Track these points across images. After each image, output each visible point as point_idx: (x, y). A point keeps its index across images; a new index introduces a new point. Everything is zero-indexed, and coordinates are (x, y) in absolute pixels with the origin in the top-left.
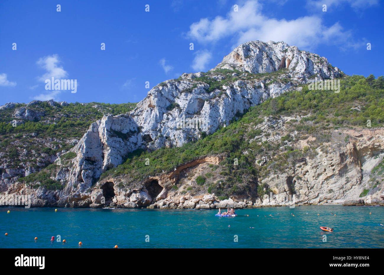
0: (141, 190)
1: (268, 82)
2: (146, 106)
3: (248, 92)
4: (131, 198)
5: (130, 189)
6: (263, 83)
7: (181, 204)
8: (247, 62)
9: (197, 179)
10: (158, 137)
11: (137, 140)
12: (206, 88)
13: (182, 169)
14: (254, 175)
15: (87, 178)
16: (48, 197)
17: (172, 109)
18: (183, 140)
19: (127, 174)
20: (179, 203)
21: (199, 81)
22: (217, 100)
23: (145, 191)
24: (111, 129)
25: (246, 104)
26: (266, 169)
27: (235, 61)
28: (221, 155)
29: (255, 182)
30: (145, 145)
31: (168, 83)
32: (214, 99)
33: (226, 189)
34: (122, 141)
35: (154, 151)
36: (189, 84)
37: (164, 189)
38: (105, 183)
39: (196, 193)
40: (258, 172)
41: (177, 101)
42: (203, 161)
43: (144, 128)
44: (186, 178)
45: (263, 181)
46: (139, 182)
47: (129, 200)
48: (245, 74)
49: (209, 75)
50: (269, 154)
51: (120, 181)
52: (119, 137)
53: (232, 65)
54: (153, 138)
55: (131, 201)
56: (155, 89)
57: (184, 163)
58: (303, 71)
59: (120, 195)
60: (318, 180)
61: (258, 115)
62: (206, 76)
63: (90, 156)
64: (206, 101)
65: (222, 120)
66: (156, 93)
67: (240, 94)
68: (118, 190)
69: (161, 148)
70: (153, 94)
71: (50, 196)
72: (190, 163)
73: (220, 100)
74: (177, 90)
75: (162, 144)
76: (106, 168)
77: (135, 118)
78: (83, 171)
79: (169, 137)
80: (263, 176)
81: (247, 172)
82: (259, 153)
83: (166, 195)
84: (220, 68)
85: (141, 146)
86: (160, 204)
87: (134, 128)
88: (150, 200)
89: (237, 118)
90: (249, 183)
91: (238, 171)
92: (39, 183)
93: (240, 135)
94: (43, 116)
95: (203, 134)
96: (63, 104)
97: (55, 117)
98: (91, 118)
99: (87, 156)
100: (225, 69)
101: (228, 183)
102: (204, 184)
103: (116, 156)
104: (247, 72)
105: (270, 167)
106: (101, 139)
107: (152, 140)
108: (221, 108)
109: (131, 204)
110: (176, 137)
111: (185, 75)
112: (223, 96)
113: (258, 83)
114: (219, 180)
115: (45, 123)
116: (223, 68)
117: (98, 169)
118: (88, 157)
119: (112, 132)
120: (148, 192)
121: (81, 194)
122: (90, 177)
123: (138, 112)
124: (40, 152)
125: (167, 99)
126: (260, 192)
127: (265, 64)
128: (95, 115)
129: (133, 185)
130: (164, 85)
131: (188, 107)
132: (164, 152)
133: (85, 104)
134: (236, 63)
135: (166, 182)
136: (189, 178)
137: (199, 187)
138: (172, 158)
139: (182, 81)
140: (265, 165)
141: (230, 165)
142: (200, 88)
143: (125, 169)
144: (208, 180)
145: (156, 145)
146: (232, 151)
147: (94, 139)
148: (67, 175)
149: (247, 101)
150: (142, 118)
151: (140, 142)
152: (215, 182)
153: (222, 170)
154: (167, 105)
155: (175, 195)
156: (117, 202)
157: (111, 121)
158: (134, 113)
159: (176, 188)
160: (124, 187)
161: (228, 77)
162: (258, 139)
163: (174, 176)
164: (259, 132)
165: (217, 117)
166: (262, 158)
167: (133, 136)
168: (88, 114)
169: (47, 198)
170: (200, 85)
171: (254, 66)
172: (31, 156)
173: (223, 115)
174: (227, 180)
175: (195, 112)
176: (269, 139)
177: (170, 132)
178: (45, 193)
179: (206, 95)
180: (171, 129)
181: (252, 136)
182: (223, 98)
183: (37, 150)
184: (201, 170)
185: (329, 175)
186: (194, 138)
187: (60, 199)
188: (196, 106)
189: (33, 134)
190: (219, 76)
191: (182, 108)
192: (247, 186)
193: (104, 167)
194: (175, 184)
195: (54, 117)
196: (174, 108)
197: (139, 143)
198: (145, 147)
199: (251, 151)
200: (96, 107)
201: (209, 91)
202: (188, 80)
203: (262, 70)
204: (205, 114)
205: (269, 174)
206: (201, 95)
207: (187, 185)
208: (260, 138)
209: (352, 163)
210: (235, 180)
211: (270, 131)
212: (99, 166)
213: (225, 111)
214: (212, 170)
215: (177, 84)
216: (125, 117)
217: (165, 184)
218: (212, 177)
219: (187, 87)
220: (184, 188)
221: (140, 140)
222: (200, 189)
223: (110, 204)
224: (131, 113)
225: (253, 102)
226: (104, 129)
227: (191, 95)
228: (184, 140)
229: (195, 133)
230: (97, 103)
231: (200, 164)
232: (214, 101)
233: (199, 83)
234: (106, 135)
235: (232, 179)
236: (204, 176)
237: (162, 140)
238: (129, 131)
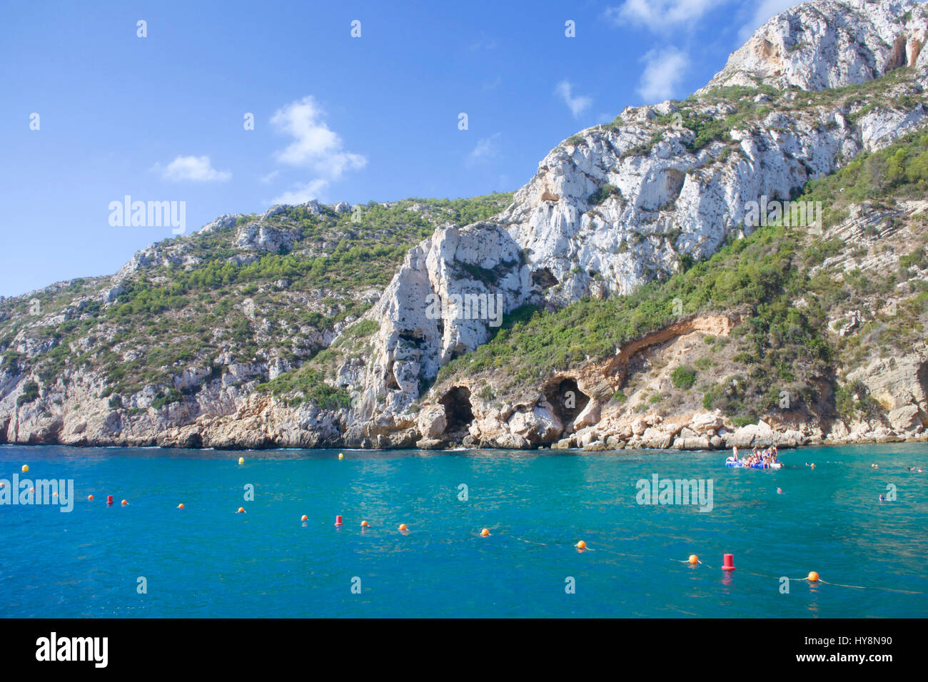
0: (536, 405)
1: (854, 110)
2: (536, 199)
3: (801, 142)
4: (511, 423)
5: (510, 404)
6: (841, 114)
7: (635, 436)
8: (795, 61)
9: (674, 375)
10: (571, 272)
11: (518, 281)
12: (686, 140)
13: (636, 350)
14: (826, 360)
15: (406, 378)
16: (322, 425)
17: (603, 201)
18: (633, 277)
19: (501, 366)
20: (632, 435)
21: (666, 125)
22: (718, 171)
23: (545, 407)
24: (455, 259)
25: (796, 174)
26: (858, 344)
27: (760, 61)
28: (735, 311)
29: (828, 378)
30: (539, 294)
31: (588, 136)
32: (709, 167)
33: (750, 399)
34: (482, 288)
35: (562, 308)
36: (642, 134)
37: (592, 400)
38: (448, 390)
39: (673, 408)
40: (837, 353)
41: (614, 180)
42: (686, 325)
43: (534, 253)
44: (645, 372)
45: (850, 377)
46: (530, 384)
47: (508, 430)
48: (790, 95)
49: (691, 106)
50: (865, 304)
51: (484, 383)
52: (476, 279)
53: (753, 75)
54: (559, 275)
55: (513, 431)
56: (556, 155)
57: (640, 336)
59: (485, 418)
61: (832, 200)
62: (685, 108)
63: (410, 328)
64: (687, 175)
65: (733, 220)
66: (560, 163)
67: (778, 150)
68: (481, 405)
69: (579, 301)
70: (552, 166)
71: (327, 422)
72: (656, 333)
73: (724, 170)
74: (612, 151)
75: (582, 290)
76: (449, 355)
77: (512, 230)
78: (396, 363)
79: (599, 271)
80: (850, 363)
81: (806, 353)
82: (837, 303)
83: (597, 414)
84: (721, 86)
85: (530, 298)
86: (583, 436)
87: (510, 254)
88: (559, 428)
90: (811, 382)
91: (780, 350)
92: (300, 394)
93: (783, 257)
94: (298, 241)
95: (684, 260)
96: (340, 207)
97: (325, 241)
98: (406, 237)
99: (403, 328)
100: (734, 86)
101: (755, 383)
102: (694, 387)
103: (471, 326)
104: (794, 88)
105: (870, 339)
106: (433, 286)
107: (556, 282)
108: (729, 190)
109: (512, 439)
110: (615, 270)
111: (629, 112)
112: (734, 157)
113: (828, 114)
114: (731, 374)
115: (303, 256)
116: (729, 84)
117: (431, 358)
118: (406, 330)
119: (458, 268)
120: (552, 408)
121: (395, 417)
122: (413, 377)
123: (519, 215)
124: (297, 323)
125: (587, 175)
126: (844, 405)
127: (844, 61)
128: (415, 228)
129: (516, 393)
130: (579, 142)
131: (643, 192)
132: (588, 309)
133: (390, 205)
134: (762, 67)
135: (597, 384)
136: (652, 371)
137: (679, 393)
138: (608, 324)
139: (622, 129)
140: (855, 334)
141: (759, 335)
142: (672, 142)
143: (494, 354)
144: (702, 376)
145: (567, 294)
146: (762, 301)
147: (417, 287)
148: (361, 374)
149: (799, 166)
150: (530, 230)
151: (527, 287)
152: (721, 380)
153: (739, 350)
154: (588, 192)
155: (619, 416)
156: (479, 435)
157: (454, 240)
158: (509, 217)
159: (623, 398)
160: (494, 398)
161: (744, 107)
162: (834, 264)
163: (615, 368)
164: (836, 248)
165: (718, 215)
166: (846, 315)
167: (509, 275)
168: (398, 228)
169: (320, 428)
170: (669, 135)
171: (814, 71)
172: (278, 334)
173: (736, 207)
174: (752, 376)
175: (661, 204)
176: (863, 264)
177: (601, 259)
178: (316, 416)
179: (687, 159)
180: (603, 251)
181: (816, 259)
182: (733, 163)
183: (292, 320)
184: (683, 350)
186: (662, 271)
187: (349, 428)
188: (663, 190)
189: (280, 284)
190: (719, 106)
191: (627, 198)
192: (807, 391)
193: (444, 351)
194: (620, 389)
195: (322, 240)
196: (606, 198)
197: (526, 291)
198: (541, 299)
199: (813, 297)
200: (415, 210)
201: (696, 147)
202: (639, 123)
203: (839, 79)
204: (687, 209)
205: (868, 358)
206: (674, 159)
207: (648, 390)
208: (838, 262)
210: (774, 376)
211: (867, 243)
212: (433, 350)
213: (740, 197)
214: (713, 350)
215: (610, 136)
216: (488, 230)
217: (594, 389)
218: (712, 369)
219: (637, 141)
220: (643, 397)
221: (527, 281)
222: (684, 399)
223: (462, 438)
224: (501, 217)
225: (814, 168)
226: (439, 262)
227: (649, 162)
228: (638, 277)
229: (665, 258)
230: (419, 198)
231: (680, 335)
232: (709, 172)
233: (668, 129)
234: (446, 274)
235: (765, 372)
236: (693, 365)
237: (580, 281)
238: (498, 263)
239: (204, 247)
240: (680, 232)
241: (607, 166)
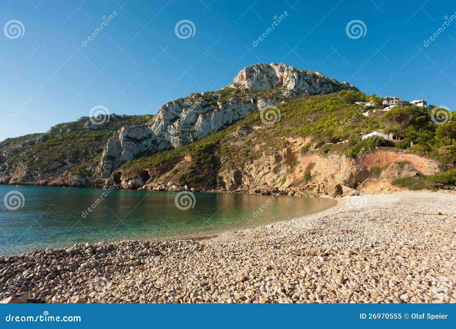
0: (136, 177)
1: (257, 98)
2: (156, 119)
4: (128, 182)
5: (129, 177)
6: (253, 99)
8: (248, 81)
9: (173, 171)
10: (162, 141)
11: (147, 143)
12: (203, 104)
13: (168, 164)
15: (107, 169)
16: (82, 181)
17: (175, 121)
18: (179, 143)
19: (131, 166)
20: (154, 187)
22: (210, 114)
23: (139, 178)
24: (127, 136)
25: (236, 116)
28: (195, 155)
29: (214, 175)
34: (134, 144)
37: (151, 177)
38: (116, 173)
40: (220, 168)
41: (179, 115)
42: (181, 158)
43: (153, 135)
44: (167, 171)
45: (220, 174)
46: (136, 172)
48: (243, 92)
49: (212, 94)
50: (231, 155)
51: (126, 171)
52: (133, 142)
53: (237, 85)
56: (163, 107)
57: (169, 160)
58: (292, 88)
59: (123, 181)
60: (258, 176)
62: (209, 94)
63: (111, 154)
64: (200, 115)
68: (123, 177)
72: (173, 160)
73: (212, 114)
74: (180, 106)
76: (121, 163)
77: (149, 128)
78: (105, 164)
79: (170, 141)
80: (221, 171)
82: (224, 154)
83: (152, 181)
84: (228, 87)
85: (150, 148)
87: (146, 135)
88: (142, 183)
89: (225, 127)
92: (78, 172)
95: (194, 139)
96: (123, 116)
99: (108, 155)
101: (190, 175)
102: (176, 175)
104: (246, 89)
110: (174, 141)
111: (191, 95)
112: (216, 110)
113: (249, 99)
114: (185, 172)
116: (230, 87)
117: (116, 163)
119: (128, 138)
120: (141, 178)
122: (109, 168)
123: (151, 124)
125: (172, 113)
129: (132, 174)
130: (171, 103)
131: (186, 119)
134: (241, 82)
135: (154, 173)
136: (170, 170)
137: (172, 176)
139: (185, 100)
140: (225, 163)
141: (198, 162)
144: (179, 172)
147: (115, 143)
148: (96, 167)
149: (237, 113)
151: (150, 144)
152: (182, 173)
153: (191, 165)
154: (171, 118)
155: (155, 182)
157: (127, 130)
158: (149, 124)
159: (159, 177)
160: (126, 175)
162: (229, 143)
163: (159, 169)
164: (231, 138)
165: (207, 127)
166: (225, 157)
167: (145, 141)
170: (198, 102)
171: (254, 85)
173: (213, 125)
174: (190, 173)
175: (191, 123)
176: (235, 144)
177: (171, 137)
178: (80, 178)
179: (202, 110)
180: (172, 135)
181: (225, 141)
182: (215, 112)
184: (179, 165)
185: (266, 172)
188: (193, 118)
191: (181, 120)
194: (159, 174)
197: (149, 146)
201: (205, 106)
204: (198, 124)
205: (225, 170)
206: (197, 110)
207: (166, 175)
209: (285, 163)
211: (239, 137)
212: (117, 161)
214: (185, 165)
216: (141, 128)
217: (152, 174)
218: (182, 170)
219: (188, 104)
220: (163, 177)
224: (146, 124)
225: (241, 114)
226: (122, 136)
227: (190, 110)
229: (189, 138)
231: (180, 161)
232: (207, 114)
234: (122, 140)
236: (179, 169)
237: (164, 144)
238: (142, 137)
239: (74, 126)
240: (195, 131)
241: (178, 111)
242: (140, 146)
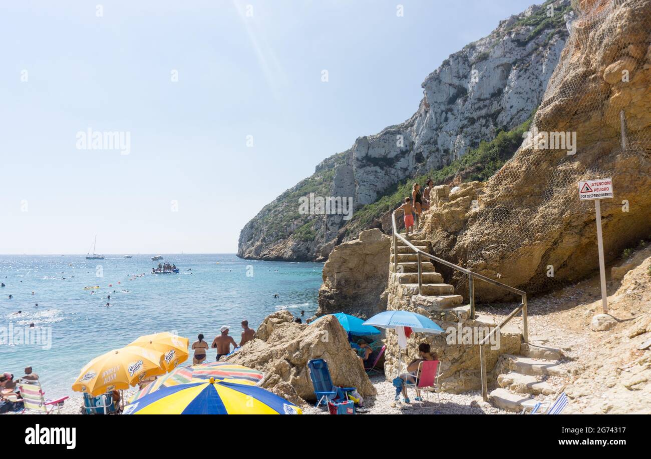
10: (431, 152)
11: (408, 162)
12: (520, 37)
17: (456, 100)
22: (539, 55)
24: (365, 156)
30: (416, 168)
32: (532, 54)
34: (379, 170)
41: (465, 83)
43: (415, 144)
52: (375, 165)
54: (425, 155)
64: (513, 66)
66: (430, 82)
70: (425, 85)
73: (544, 53)
74: (466, 63)
75: (438, 163)
76: (356, 211)
77: (408, 131)
79: (448, 149)
85: (411, 172)
87: (406, 146)
103: (367, 193)
107: (424, 160)
108: (543, 68)
110: (455, 147)
112: (555, 39)
119: (365, 161)
122: (335, 224)
125: (450, 85)
131: (479, 88)
142: (505, 43)
145: (428, 167)
151: (412, 165)
154: (450, 95)
167: (402, 159)
170: (507, 37)
175: (493, 93)
178: (298, 245)
179: (516, 53)
180: (450, 135)
188: (496, 81)
191: (469, 94)
193: (354, 209)
196: (459, 97)
197: (410, 168)
201: (527, 40)
204: (508, 92)
206: (506, 56)
215: (468, 52)
219: (484, 50)
221: (411, 162)
224: (406, 124)
226: (354, 160)
227: (487, 64)
228: (465, 149)
232: (532, 58)
233: (508, 33)
237: (437, 157)
238: (399, 153)
240: (501, 110)
241: (461, 74)
242: (393, 171)
